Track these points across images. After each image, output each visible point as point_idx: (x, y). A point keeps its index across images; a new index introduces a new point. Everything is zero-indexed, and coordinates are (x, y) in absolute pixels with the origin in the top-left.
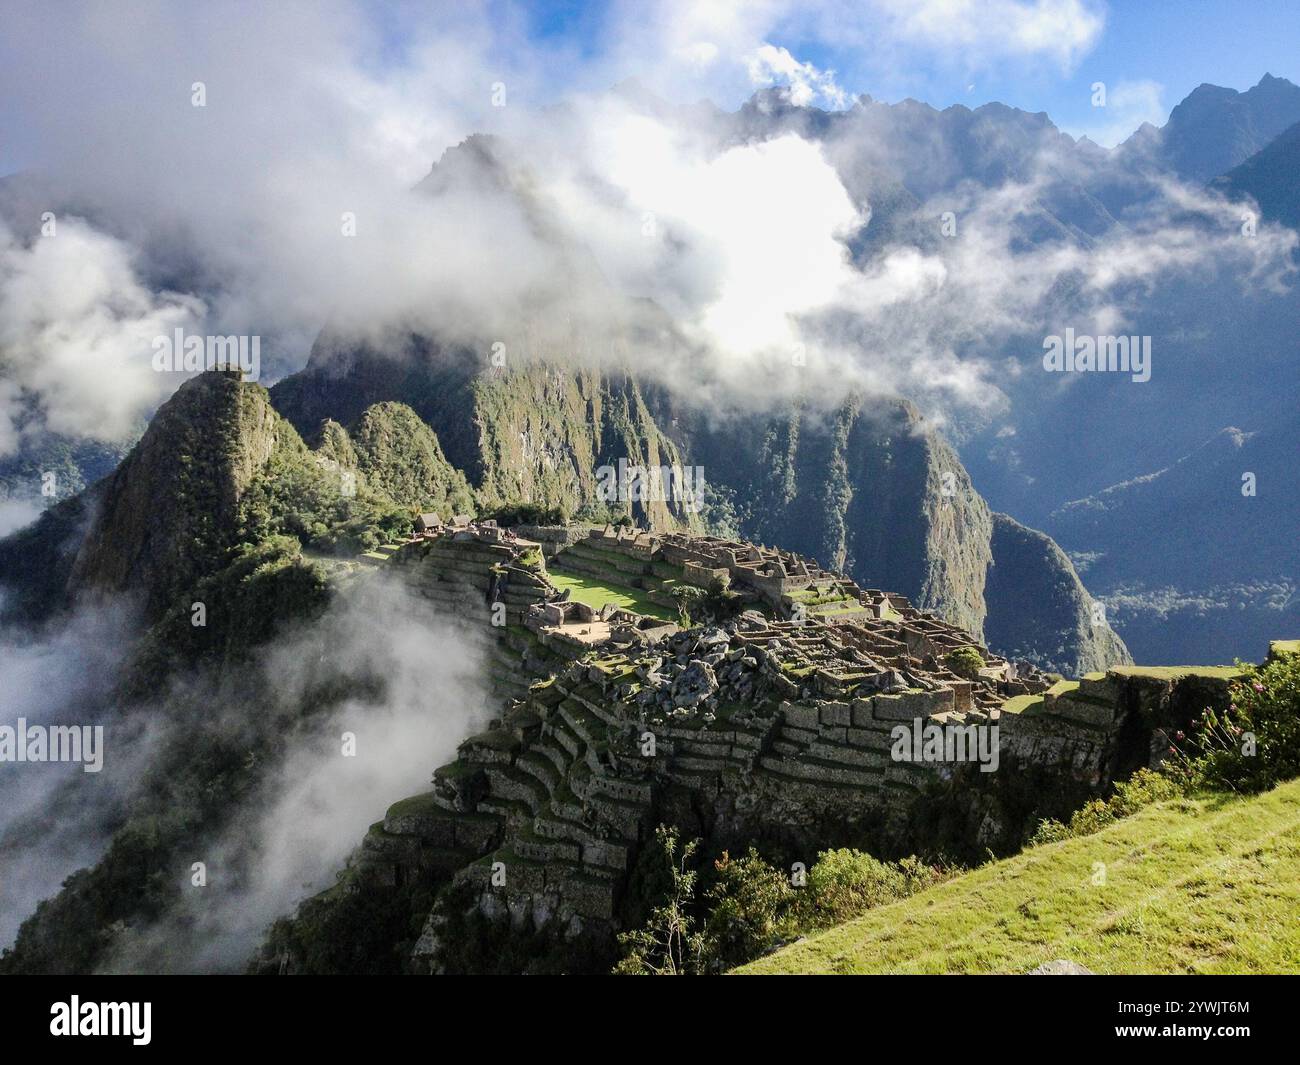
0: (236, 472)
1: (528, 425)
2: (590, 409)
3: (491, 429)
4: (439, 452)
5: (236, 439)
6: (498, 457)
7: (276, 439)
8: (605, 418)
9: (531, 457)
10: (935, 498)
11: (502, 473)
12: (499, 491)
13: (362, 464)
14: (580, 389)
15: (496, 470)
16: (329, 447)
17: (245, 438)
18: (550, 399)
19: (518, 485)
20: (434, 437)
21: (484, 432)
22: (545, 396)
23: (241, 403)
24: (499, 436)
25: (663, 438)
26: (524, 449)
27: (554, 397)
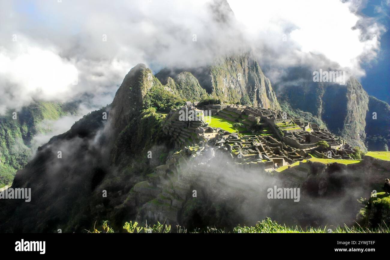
0: (142, 91)
1: (226, 76)
2: (244, 70)
3: (215, 77)
4: (199, 84)
5: (143, 83)
6: (217, 85)
7: (153, 83)
8: (249, 73)
9: (227, 85)
10: (350, 92)
11: (218, 89)
12: (217, 94)
13: (177, 88)
14: (242, 65)
15: (216, 89)
16: (168, 84)
17: (145, 83)
18: (232, 69)
19: (222, 92)
20: (197, 81)
21: (213, 78)
22: (231, 68)
23: (144, 74)
24: (217, 79)
25: (266, 78)
26: (225, 83)
27: (234, 68)
